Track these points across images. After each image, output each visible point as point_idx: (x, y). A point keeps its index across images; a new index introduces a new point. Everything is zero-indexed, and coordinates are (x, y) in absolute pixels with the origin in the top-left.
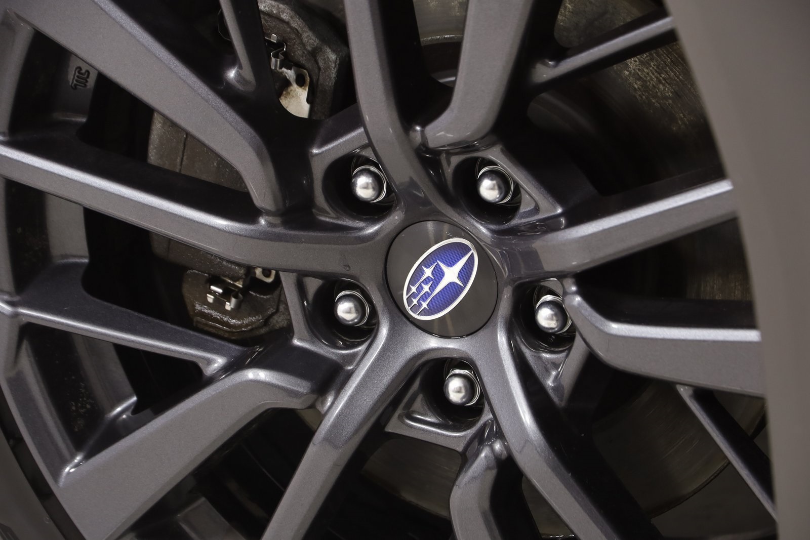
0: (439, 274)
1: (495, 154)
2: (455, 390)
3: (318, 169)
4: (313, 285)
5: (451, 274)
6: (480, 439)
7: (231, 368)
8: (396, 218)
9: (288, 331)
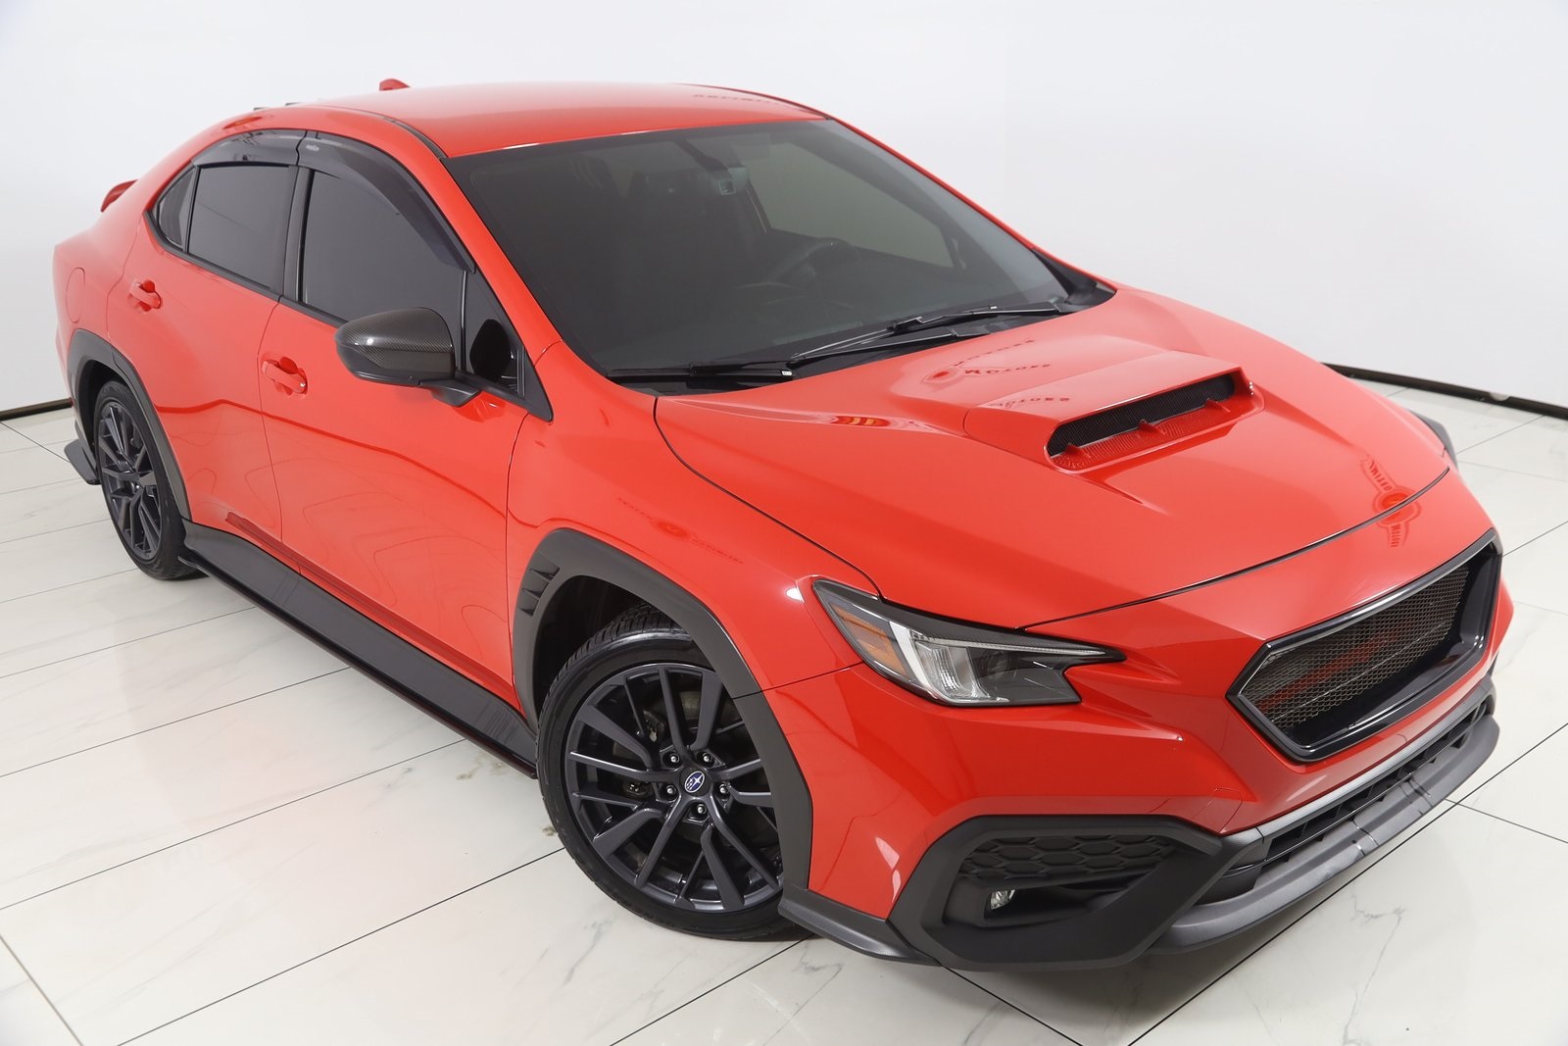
0: (694, 781)
1: (708, 751)
2: (700, 810)
3: (662, 756)
4: (660, 785)
5: (697, 781)
6: (707, 823)
7: (640, 808)
8: (682, 767)
9: (654, 797)
